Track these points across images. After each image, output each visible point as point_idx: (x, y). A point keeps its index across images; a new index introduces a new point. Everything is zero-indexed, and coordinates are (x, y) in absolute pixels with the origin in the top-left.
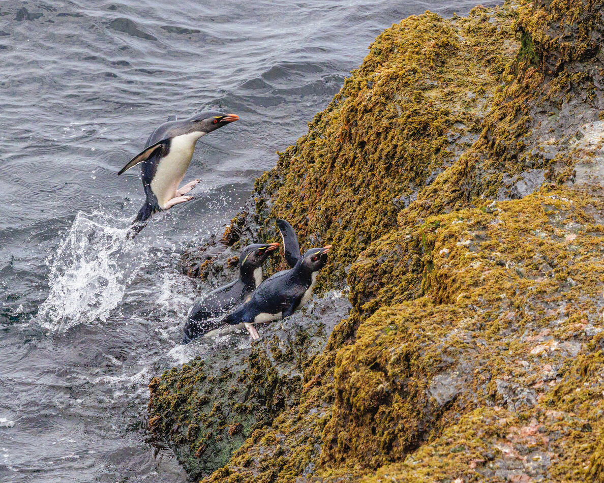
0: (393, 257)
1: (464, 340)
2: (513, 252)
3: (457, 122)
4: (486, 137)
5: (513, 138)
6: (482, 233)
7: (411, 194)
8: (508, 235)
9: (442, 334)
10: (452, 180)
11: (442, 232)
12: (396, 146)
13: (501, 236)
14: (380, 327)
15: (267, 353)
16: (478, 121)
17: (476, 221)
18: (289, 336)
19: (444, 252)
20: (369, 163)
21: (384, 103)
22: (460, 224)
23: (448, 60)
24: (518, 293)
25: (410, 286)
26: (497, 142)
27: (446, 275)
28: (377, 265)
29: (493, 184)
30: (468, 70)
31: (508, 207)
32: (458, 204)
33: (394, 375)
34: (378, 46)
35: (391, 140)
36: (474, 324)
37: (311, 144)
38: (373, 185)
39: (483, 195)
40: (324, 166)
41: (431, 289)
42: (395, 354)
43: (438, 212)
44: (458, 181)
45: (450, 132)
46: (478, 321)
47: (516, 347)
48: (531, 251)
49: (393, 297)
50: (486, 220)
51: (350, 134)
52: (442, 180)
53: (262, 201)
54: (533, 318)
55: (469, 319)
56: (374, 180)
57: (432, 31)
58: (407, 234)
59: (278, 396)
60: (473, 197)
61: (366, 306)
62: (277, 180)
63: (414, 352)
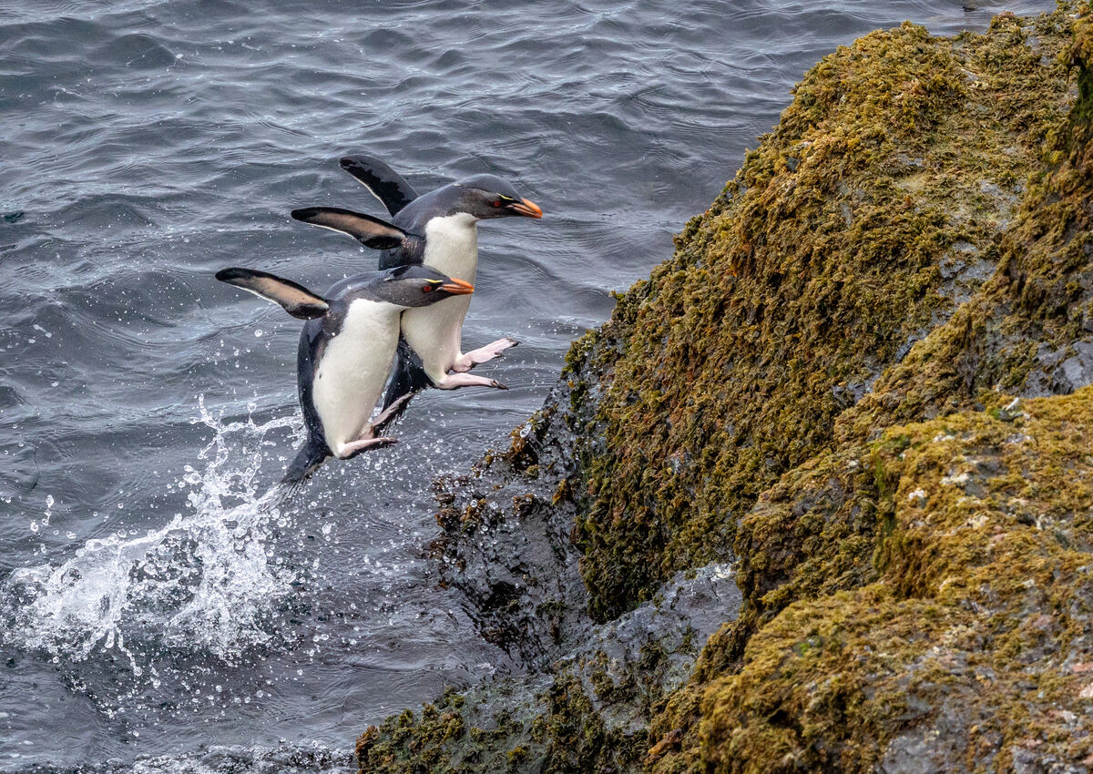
0: (823, 503)
1: (951, 668)
2: (1051, 497)
3: (960, 238)
4: (1007, 272)
5: (1059, 274)
6: (991, 460)
7: (867, 378)
8: (1042, 464)
9: (908, 656)
10: (940, 354)
11: (914, 458)
12: (839, 285)
13: (1028, 467)
14: (789, 641)
15: (585, 684)
16: (999, 237)
17: (980, 435)
18: (628, 652)
19: (917, 497)
20: (789, 317)
21: (819, 201)
22: (948, 441)
23: (945, 117)
24: (1058, 578)
25: (856, 559)
26: (1029, 280)
27: (919, 541)
28: (793, 518)
29: (1020, 364)
30: (984, 139)
31: (1043, 410)
32: (951, 401)
33: (816, 735)
34: (810, 90)
35: (831, 273)
36: (971, 638)
37: (677, 279)
38: (794, 361)
39: (998, 385)
40: (701, 322)
41: (891, 568)
42: (817, 695)
43: (912, 417)
44: (951, 357)
45: (946, 258)
46: (980, 632)
47: (1052, 685)
48: (1085, 496)
49: (821, 582)
50: (999, 435)
51: (753, 260)
52: (920, 354)
53: (583, 388)
54: (1087, 628)
55: (961, 627)
56: (798, 349)
57: (914, 61)
58: (852, 459)
59: (603, 768)
60: (980, 389)
61: (770, 597)
62: (612, 348)
63: (854, 691)
